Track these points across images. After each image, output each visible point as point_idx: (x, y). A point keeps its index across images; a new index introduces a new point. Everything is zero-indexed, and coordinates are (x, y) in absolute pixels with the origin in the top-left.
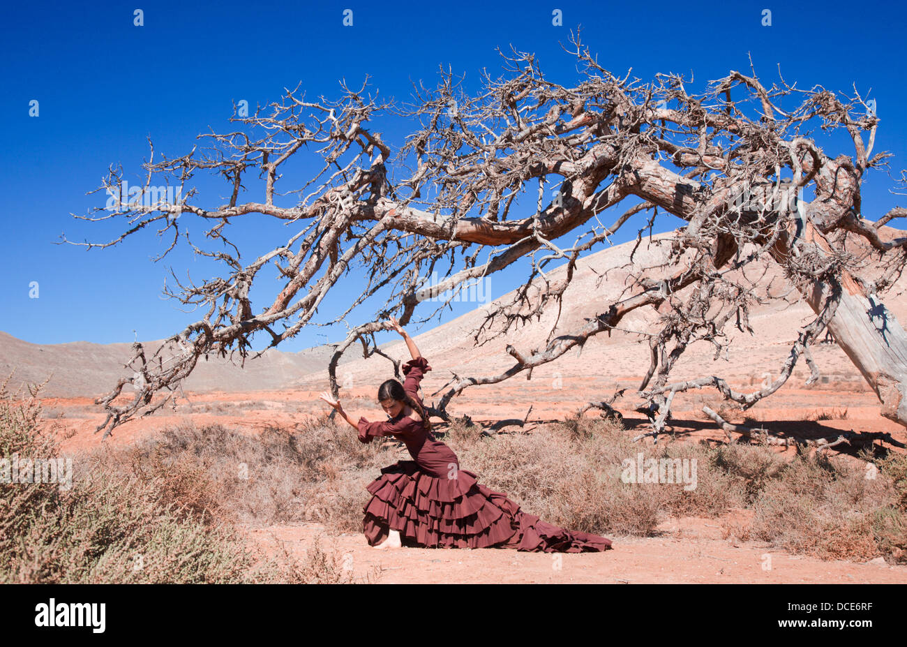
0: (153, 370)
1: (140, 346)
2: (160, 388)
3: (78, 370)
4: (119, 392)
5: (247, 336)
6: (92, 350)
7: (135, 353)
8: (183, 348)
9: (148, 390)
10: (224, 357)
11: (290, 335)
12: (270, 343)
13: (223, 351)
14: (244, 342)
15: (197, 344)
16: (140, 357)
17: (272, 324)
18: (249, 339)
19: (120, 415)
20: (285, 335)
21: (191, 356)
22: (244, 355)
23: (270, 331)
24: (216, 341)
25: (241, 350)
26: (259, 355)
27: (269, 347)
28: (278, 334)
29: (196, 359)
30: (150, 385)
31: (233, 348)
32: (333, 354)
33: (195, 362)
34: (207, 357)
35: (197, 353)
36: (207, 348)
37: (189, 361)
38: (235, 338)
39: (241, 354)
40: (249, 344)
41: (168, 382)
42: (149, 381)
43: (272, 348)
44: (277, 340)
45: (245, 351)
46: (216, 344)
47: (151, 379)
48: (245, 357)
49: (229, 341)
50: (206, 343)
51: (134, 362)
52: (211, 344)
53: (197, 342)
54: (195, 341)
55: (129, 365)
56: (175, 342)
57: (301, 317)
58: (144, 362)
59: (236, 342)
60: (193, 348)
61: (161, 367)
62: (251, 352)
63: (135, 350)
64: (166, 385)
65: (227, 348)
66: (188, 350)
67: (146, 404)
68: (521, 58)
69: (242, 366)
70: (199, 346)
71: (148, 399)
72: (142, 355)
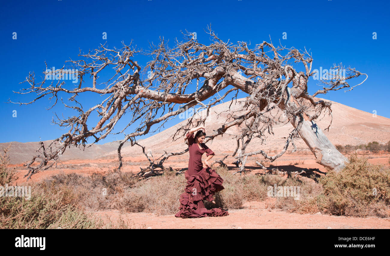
0: (48, 152)
1: (42, 143)
2: (51, 159)
3: (13, 153)
4: (34, 161)
5: (86, 138)
6: (18, 145)
7: (40, 146)
8: (60, 143)
9: (46, 160)
10: (76, 147)
11: (103, 138)
12: (95, 141)
13: (76, 144)
14: (84, 141)
15: (66, 142)
16: (42, 148)
17: (96, 134)
18: (86, 140)
19: (34, 170)
20: (101, 138)
21: (63, 146)
22: (84, 146)
23: (95, 137)
24: (74, 140)
25: (83, 144)
26: (90, 146)
27: (94, 143)
28: (98, 138)
29: (65, 148)
30: (47, 158)
31: (80, 143)
32: (119, 145)
33: (65, 149)
34: (70, 147)
35: (66, 146)
36: (70, 143)
37: (63, 148)
38: (81, 139)
39: (83, 145)
40: (86, 141)
41: (54, 157)
42: (46, 157)
43: (96, 143)
44: (97, 140)
45: (84, 144)
46: (74, 142)
47: (47, 156)
48: (85, 146)
49: (79, 141)
50: (70, 141)
51: (40, 149)
52: (72, 142)
53: (66, 141)
54: (65, 141)
55: (38, 150)
56: (57, 141)
57: (107, 131)
58: (44, 149)
59: (81, 141)
60: (64, 143)
61: (51, 151)
62: (87, 145)
63: (40, 145)
64: (53, 158)
65: (78, 143)
66: (62, 144)
67: (45, 166)
68: (190, 34)
69: (84, 150)
70: (67, 143)
71: (46, 163)
72: (43, 146)
